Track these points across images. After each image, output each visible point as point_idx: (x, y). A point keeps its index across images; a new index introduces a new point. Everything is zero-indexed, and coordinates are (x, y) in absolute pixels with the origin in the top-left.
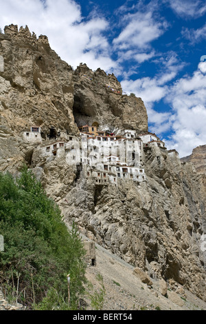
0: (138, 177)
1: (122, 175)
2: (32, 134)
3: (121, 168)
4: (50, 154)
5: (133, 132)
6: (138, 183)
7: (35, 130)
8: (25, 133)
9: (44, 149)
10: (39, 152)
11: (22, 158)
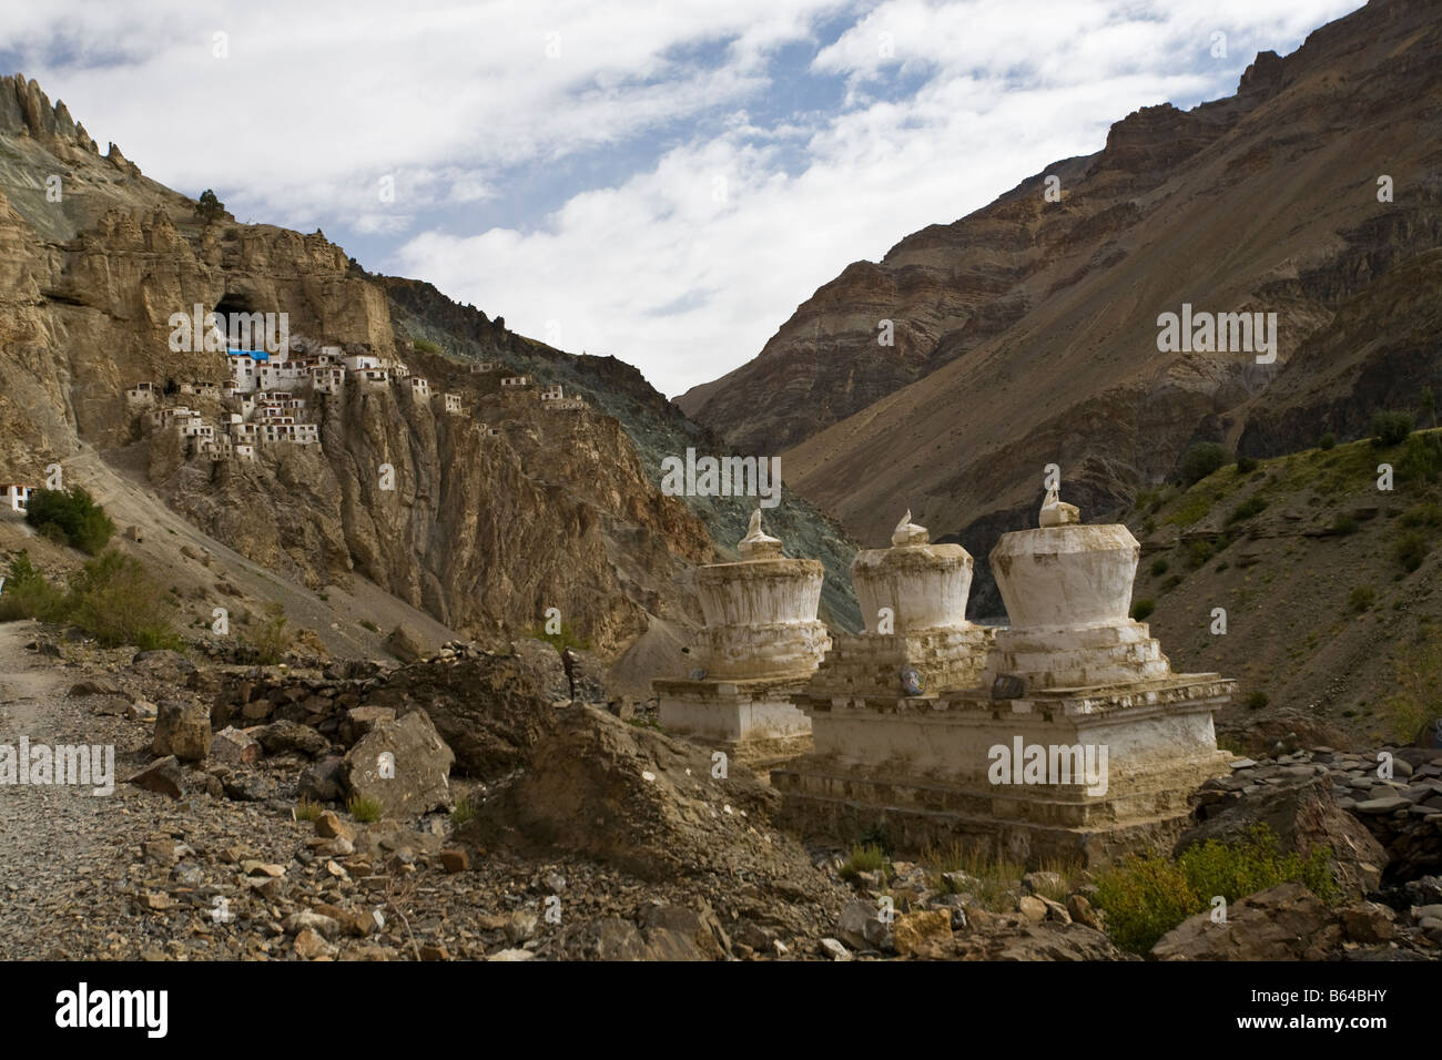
0: (304, 438)
1: (276, 438)
2: (140, 393)
3: (275, 428)
4: (159, 422)
5: (333, 351)
6: (304, 446)
7: (144, 387)
8: (130, 392)
9: (153, 416)
10: (148, 419)
11: (125, 428)
